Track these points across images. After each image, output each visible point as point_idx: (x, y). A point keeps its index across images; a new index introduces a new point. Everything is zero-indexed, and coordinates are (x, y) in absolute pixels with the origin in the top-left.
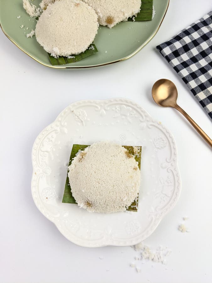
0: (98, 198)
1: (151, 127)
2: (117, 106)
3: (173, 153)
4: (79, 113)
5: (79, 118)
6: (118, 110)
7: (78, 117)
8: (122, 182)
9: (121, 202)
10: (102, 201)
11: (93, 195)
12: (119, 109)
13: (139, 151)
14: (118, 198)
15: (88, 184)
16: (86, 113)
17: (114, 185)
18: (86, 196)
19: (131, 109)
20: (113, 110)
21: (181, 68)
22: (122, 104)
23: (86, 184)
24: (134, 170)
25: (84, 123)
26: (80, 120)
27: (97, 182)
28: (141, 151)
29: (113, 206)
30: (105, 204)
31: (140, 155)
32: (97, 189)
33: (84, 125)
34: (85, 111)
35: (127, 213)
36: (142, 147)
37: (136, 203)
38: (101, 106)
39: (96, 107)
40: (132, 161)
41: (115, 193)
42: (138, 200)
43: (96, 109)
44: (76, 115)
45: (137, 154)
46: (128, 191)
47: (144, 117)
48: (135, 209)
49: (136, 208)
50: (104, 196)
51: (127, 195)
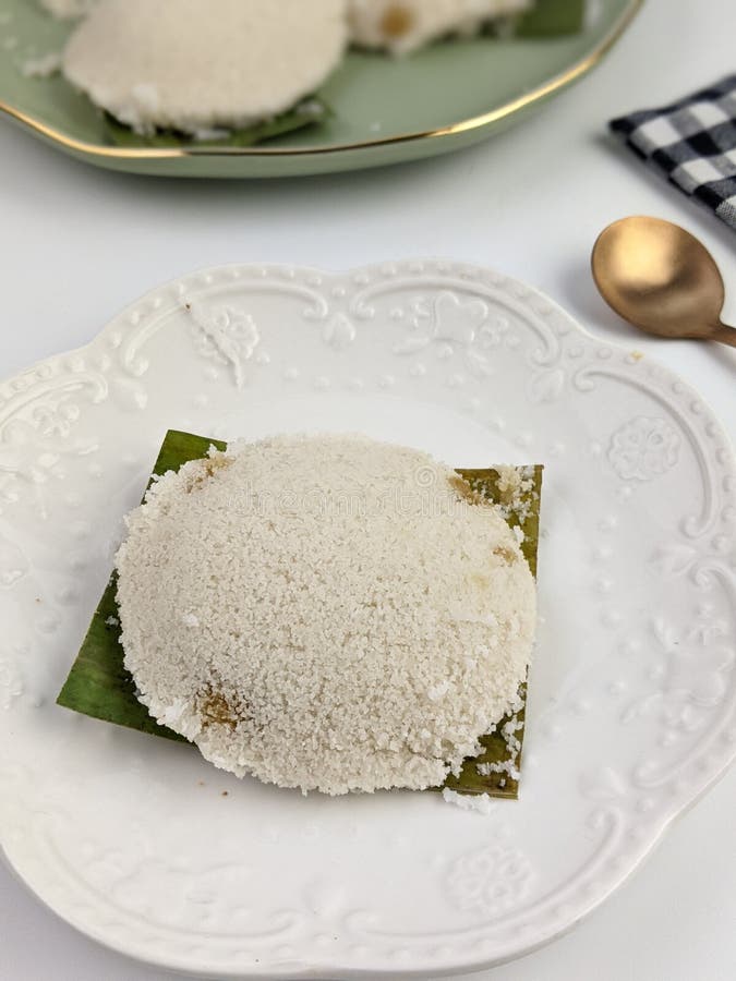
0: (273, 665)
1: (589, 383)
2: (417, 301)
3: (715, 482)
4: (221, 319)
5: (217, 347)
6: (421, 318)
7: (210, 337)
8: (426, 592)
9: (417, 713)
10: (296, 684)
11: (246, 644)
12: (427, 314)
13: (527, 486)
14: (399, 679)
15: (224, 584)
16: (254, 328)
17: (378, 598)
18: (206, 655)
19: (485, 307)
20: (395, 319)
21: (730, 191)
22: (441, 287)
23: (213, 584)
24: (499, 559)
25: (239, 371)
26: (223, 355)
27: (279, 572)
28: (537, 488)
29: (364, 737)
30: (314, 714)
31: (535, 507)
32: (276, 608)
33: (240, 381)
34: (249, 318)
35: (453, 804)
36: (542, 467)
37: (510, 748)
38: (335, 298)
39: (311, 301)
40: (489, 523)
41: (376, 643)
42: (519, 735)
43: (309, 311)
44: (202, 330)
45: (517, 503)
46: (458, 648)
47: (554, 343)
48: (503, 787)
49: (509, 780)
50: (310, 655)
51: (451, 671)
